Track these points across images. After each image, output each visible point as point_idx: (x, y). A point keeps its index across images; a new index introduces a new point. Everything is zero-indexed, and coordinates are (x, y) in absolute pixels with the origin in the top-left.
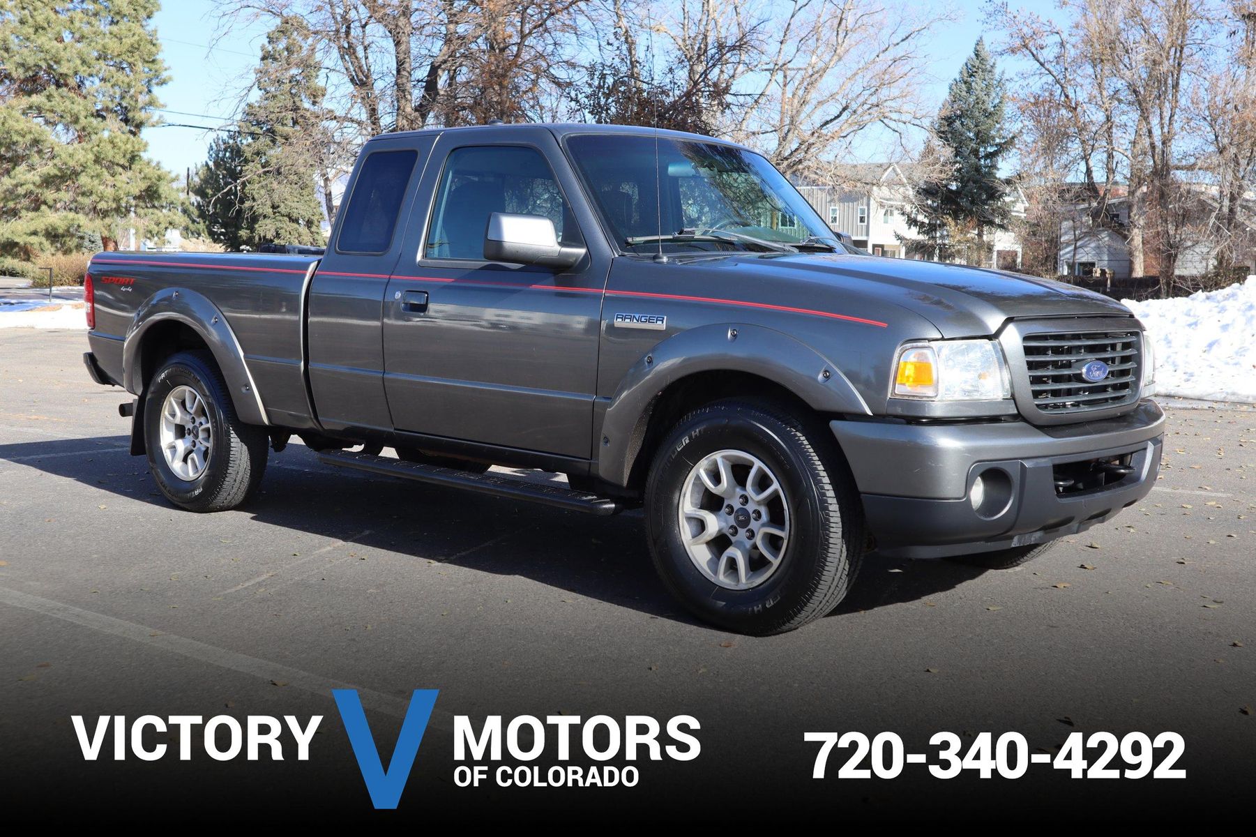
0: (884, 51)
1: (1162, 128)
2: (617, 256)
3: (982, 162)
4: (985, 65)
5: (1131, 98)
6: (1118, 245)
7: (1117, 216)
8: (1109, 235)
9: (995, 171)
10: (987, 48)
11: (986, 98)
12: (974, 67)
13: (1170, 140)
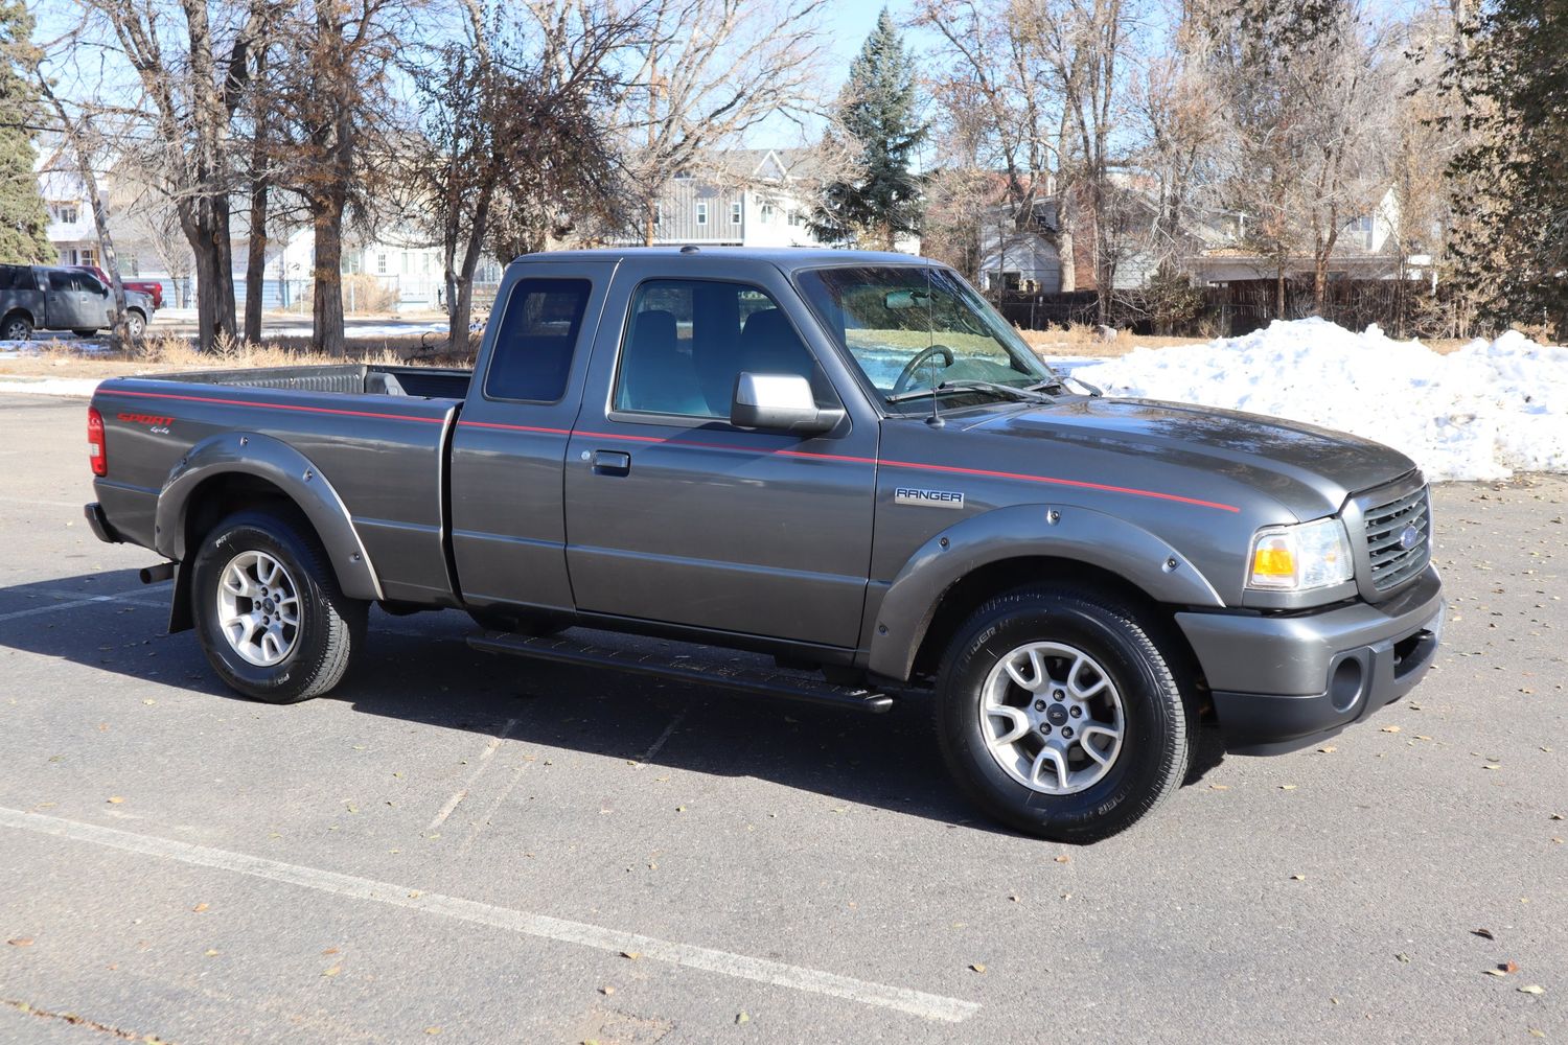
0: (781, 26)
1: (1096, 119)
2: (882, 418)
3: (891, 155)
4: (892, 41)
5: (1061, 83)
6: (1047, 253)
7: (1044, 219)
8: (1037, 240)
9: (905, 166)
10: (893, 19)
11: (893, 80)
12: (879, 42)
13: (1105, 134)
